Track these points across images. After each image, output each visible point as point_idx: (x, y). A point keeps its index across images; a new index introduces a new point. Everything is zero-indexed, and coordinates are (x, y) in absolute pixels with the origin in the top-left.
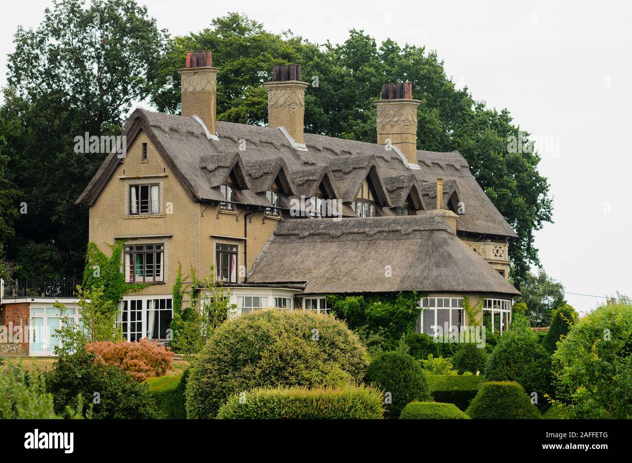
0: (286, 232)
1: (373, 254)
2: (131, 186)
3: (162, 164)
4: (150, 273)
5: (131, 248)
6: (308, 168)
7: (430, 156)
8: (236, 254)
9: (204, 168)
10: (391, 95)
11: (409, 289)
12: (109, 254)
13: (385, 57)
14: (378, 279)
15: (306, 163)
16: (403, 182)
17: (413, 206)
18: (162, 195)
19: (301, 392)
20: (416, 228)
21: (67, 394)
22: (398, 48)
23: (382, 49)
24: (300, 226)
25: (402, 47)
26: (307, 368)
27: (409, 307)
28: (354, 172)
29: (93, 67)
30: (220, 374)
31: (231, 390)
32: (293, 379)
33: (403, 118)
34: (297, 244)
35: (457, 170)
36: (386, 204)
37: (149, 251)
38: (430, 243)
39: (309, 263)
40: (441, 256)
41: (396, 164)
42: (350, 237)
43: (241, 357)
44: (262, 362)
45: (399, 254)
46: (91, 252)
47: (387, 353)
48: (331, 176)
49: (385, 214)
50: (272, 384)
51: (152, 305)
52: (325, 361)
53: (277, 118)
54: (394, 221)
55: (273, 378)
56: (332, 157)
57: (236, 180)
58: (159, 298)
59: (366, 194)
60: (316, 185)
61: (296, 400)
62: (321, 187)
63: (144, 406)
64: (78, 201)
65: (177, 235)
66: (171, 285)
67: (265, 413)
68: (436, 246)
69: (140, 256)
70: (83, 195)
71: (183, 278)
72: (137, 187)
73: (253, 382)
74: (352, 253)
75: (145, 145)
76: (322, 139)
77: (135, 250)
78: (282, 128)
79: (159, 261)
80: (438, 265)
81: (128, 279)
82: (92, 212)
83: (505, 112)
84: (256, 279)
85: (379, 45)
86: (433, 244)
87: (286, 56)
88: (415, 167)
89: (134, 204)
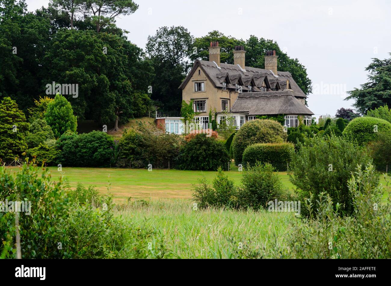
0: (242, 96)
1: (269, 102)
2: (195, 83)
3: (205, 76)
4: (202, 109)
5: (196, 102)
6: (247, 77)
7: (281, 73)
8: (227, 103)
9: (217, 77)
10: (269, 54)
11: (281, 113)
12: (189, 104)
13: (261, 43)
14: (271, 110)
15: (246, 76)
16: (274, 81)
17: (277, 88)
18: (205, 85)
19: (270, 144)
20: (282, 95)
21: (199, 146)
22: (265, 40)
23: (260, 41)
24: (246, 95)
25: (266, 40)
26: (270, 137)
27: (281, 119)
28: (261, 78)
29: (171, 47)
30: (244, 139)
31: (248, 144)
32: (267, 141)
33: (273, 61)
34: (245, 100)
35: (288, 77)
36: (270, 88)
37: (201, 103)
38: (287, 99)
39: (250, 106)
40: (291, 103)
41: (271, 76)
42: (262, 98)
43: (250, 134)
44: (257, 135)
45: (277, 102)
46: (183, 103)
47: (294, 132)
48: (254, 79)
49: (269, 91)
50: (260, 142)
51: (202, 119)
52: (276, 135)
53: (237, 62)
54: (275, 93)
55: (261, 140)
56: (253, 74)
57: (227, 81)
58: (205, 117)
59: (264, 85)
60: (250, 82)
61: (268, 147)
62: (251, 83)
63: (223, 149)
64: (179, 88)
65: (210, 98)
66: (208, 113)
67: (259, 151)
68: (289, 100)
69: (198, 105)
70: (181, 86)
71: (212, 110)
72: (197, 83)
73: (254, 141)
74: (263, 103)
75: (199, 70)
76: (250, 68)
77: (197, 102)
78: (238, 65)
79: (204, 106)
80: (290, 106)
81: (195, 111)
82: (183, 91)
83: (296, 59)
84: (234, 111)
85: (259, 40)
86: (288, 100)
87: (231, 43)
88: (277, 76)
89: (196, 89)
